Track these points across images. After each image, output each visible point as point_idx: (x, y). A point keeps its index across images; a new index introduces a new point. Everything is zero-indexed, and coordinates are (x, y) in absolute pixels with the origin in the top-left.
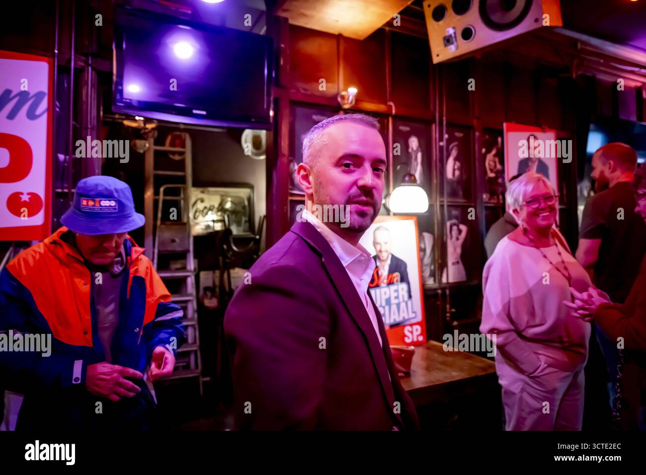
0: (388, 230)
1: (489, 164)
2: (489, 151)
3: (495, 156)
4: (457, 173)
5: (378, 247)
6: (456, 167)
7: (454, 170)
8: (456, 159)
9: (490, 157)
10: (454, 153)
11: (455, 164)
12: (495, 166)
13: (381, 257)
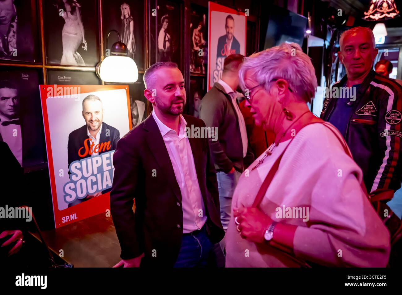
0: (99, 100)
1: (195, 38)
2: (195, 27)
3: (200, 31)
4: (168, 44)
5: (89, 117)
6: (167, 39)
7: (165, 41)
8: (166, 31)
9: (196, 32)
10: (165, 25)
11: (166, 35)
12: (200, 41)
13: (92, 127)
